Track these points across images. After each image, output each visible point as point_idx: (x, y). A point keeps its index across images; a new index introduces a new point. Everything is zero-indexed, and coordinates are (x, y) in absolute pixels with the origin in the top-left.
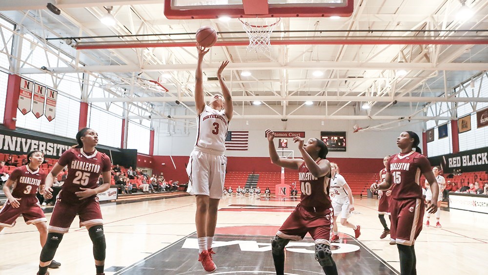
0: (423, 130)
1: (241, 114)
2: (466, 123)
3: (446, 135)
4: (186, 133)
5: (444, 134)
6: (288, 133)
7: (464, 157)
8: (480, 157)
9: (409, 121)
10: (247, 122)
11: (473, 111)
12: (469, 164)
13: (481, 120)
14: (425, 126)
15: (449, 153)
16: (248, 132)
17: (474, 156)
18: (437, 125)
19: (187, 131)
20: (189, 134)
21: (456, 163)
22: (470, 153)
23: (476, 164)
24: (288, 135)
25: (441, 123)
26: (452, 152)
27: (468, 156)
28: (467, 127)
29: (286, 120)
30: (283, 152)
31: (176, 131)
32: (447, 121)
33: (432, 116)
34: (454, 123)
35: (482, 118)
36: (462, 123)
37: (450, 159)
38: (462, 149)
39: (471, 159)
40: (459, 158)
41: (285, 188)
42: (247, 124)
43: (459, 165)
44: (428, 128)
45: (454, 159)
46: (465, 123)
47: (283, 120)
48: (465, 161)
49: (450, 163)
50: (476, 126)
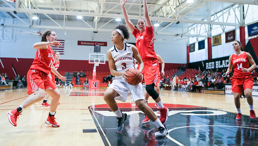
0: (188, 44)
1: (62, 26)
2: (219, 40)
3: (204, 48)
4: (13, 39)
5: (202, 47)
6: (94, 42)
7: (217, 62)
8: (228, 62)
9: (182, 37)
10: (65, 32)
11: (222, 32)
12: (220, 67)
13: (228, 38)
14: (189, 41)
15: (205, 60)
16: (64, 40)
17: (223, 61)
18: (197, 41)
19: (14, 38)
20: (16, 39)
21: (211, 66)
22: (221, 59)
23: (225, 66)
24: (94, 44)
25: (200, 39)
26: (207, 59)
27: (220, 62)
28: (219, 42)
29: (97, 32)
30: (97, 55)
31: (4, 37)
32: (205, 38)
33: (194, 34)
34: (209, 39)
35: (229, 36)
36: (215, 40)
37: (207, 64)
38: (214, 57)
39: (221, 64)
40: (213, 63)
41: (96, 83)
42: (65, 34)
43: (213, 67)
44: (191, 42)
45: (210, 63)
46: (217, 40)
47: (94, 32)
48: (218, 65)
49: (207, 66)
50: (225, 41)
